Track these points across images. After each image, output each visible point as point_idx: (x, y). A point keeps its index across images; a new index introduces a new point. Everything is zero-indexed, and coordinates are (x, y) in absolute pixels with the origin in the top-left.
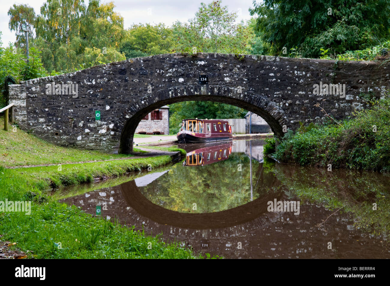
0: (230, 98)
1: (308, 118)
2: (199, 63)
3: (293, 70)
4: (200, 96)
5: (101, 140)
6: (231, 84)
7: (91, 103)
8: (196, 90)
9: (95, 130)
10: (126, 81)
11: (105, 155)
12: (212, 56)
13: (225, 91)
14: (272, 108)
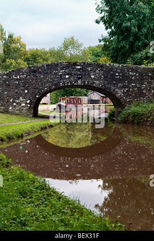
0: (94, 87)
1: (137, 98)
2: (77, 67)
3: (129, 72)
4: (78, 85)
5: (22, 109)
6: (94, 79)
7: (17, 89)
8: (75, 82)
9: (19, 104)
10: (37, 76)
11: (25, 118)
12: (84, 63)
13: (91, 83)
14: (117, 92)
